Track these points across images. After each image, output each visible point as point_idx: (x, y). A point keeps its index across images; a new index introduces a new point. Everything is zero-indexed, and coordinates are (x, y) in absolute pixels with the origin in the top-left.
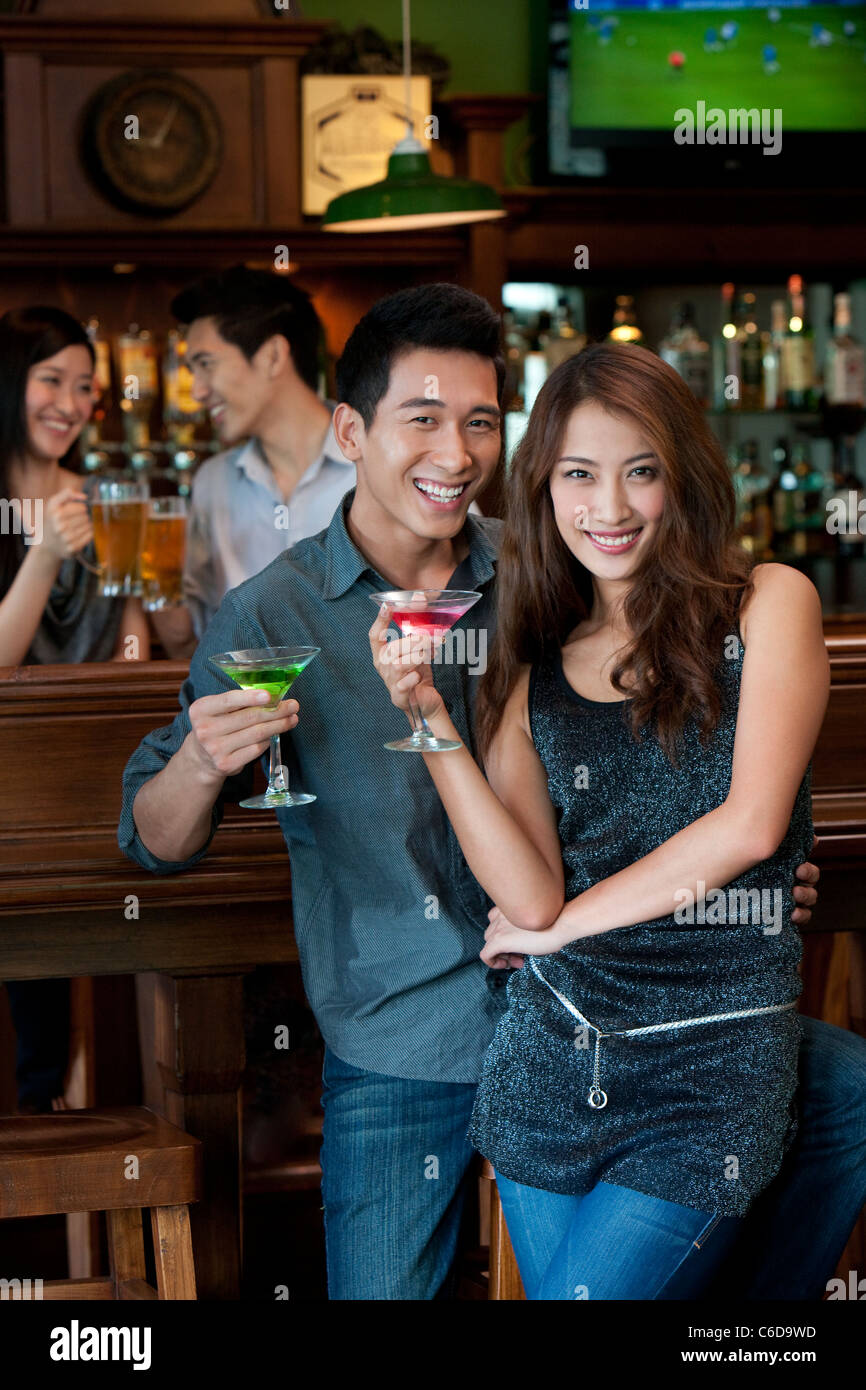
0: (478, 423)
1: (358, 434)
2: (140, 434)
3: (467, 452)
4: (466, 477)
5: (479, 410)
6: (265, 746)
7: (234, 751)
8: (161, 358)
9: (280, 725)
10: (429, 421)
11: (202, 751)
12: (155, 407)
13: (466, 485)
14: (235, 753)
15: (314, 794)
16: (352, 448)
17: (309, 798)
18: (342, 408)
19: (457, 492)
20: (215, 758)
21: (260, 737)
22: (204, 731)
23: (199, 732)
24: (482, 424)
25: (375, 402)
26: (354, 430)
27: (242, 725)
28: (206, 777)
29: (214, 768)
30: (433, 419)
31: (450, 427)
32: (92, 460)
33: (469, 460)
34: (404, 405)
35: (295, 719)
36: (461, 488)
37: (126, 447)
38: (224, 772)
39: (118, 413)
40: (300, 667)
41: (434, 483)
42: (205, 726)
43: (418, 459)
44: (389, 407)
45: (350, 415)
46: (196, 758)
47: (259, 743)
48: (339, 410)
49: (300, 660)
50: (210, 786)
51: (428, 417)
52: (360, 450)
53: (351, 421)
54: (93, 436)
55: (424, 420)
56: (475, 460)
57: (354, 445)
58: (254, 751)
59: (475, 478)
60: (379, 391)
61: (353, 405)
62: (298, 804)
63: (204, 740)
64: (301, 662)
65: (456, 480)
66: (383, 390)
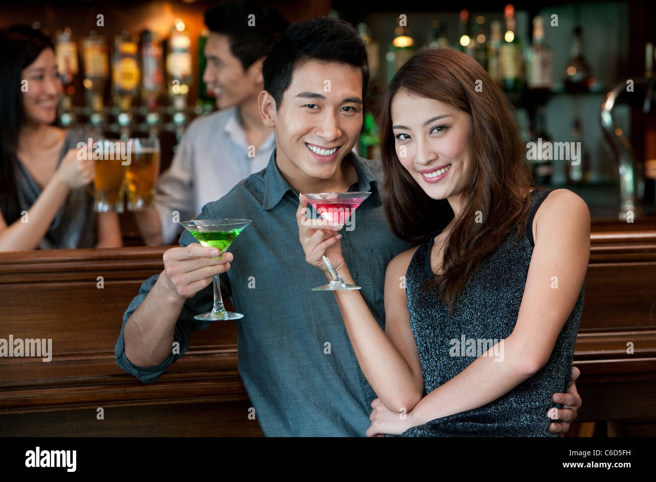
0: (347, 109)
1: (273, 111)
2: (97, 103)
3: (338, 127)
4: (337, 144)
5: (348, 100)
6: (210, 281)
7: (190, 283)
8: (111, 53)
9: (219, 269)
10: (315, 107)
11: (170, 282)
12: (107, 86)
13: (338, 148)
14: (191, 284)
15: (242, 313)
16: (269, 120)
17: (239, 316)
18: (264, 93)
19: (331, 152)
20: (178, 287)
21: (206, 275)
22: (172, 269)
23: (168, 269)
24: (351, 109)
25: (283, 91)
26: (271, 108)
27: (196, 267)
28: (172, 298)
29: (177, 293)
30: (318, 106)
31: (329, 111)
32: (66, 119)
33: (339, 132)
34: (300, 95)
35: (229, 266)
36: (335, 150)
37: (87, 111)
38: (183, 297)
39: (81, 89)
40: (237, 232)
41: (317, 147)
42: (172, 266)
43: (308, 131)
44: (291, 95)
45: (268, 98)
46: (166, 286)
47: (206, 279)
48: (262, 94)
49: (238, 227)
50: (174, 304)
51: (315, 103)
52: (274, 121)
53: (269, 102)
54: (67, 103)
55: (312, 106)
56: (343, 133)
57: (270, 117)
58: (203, 284)
59: (344, 144)
60: (285, 85)
61: (270, 92)
62: (232, 319)
63: (171, 275)
64: (239, 228)
65: (331, 145)
66: (287, 85)
